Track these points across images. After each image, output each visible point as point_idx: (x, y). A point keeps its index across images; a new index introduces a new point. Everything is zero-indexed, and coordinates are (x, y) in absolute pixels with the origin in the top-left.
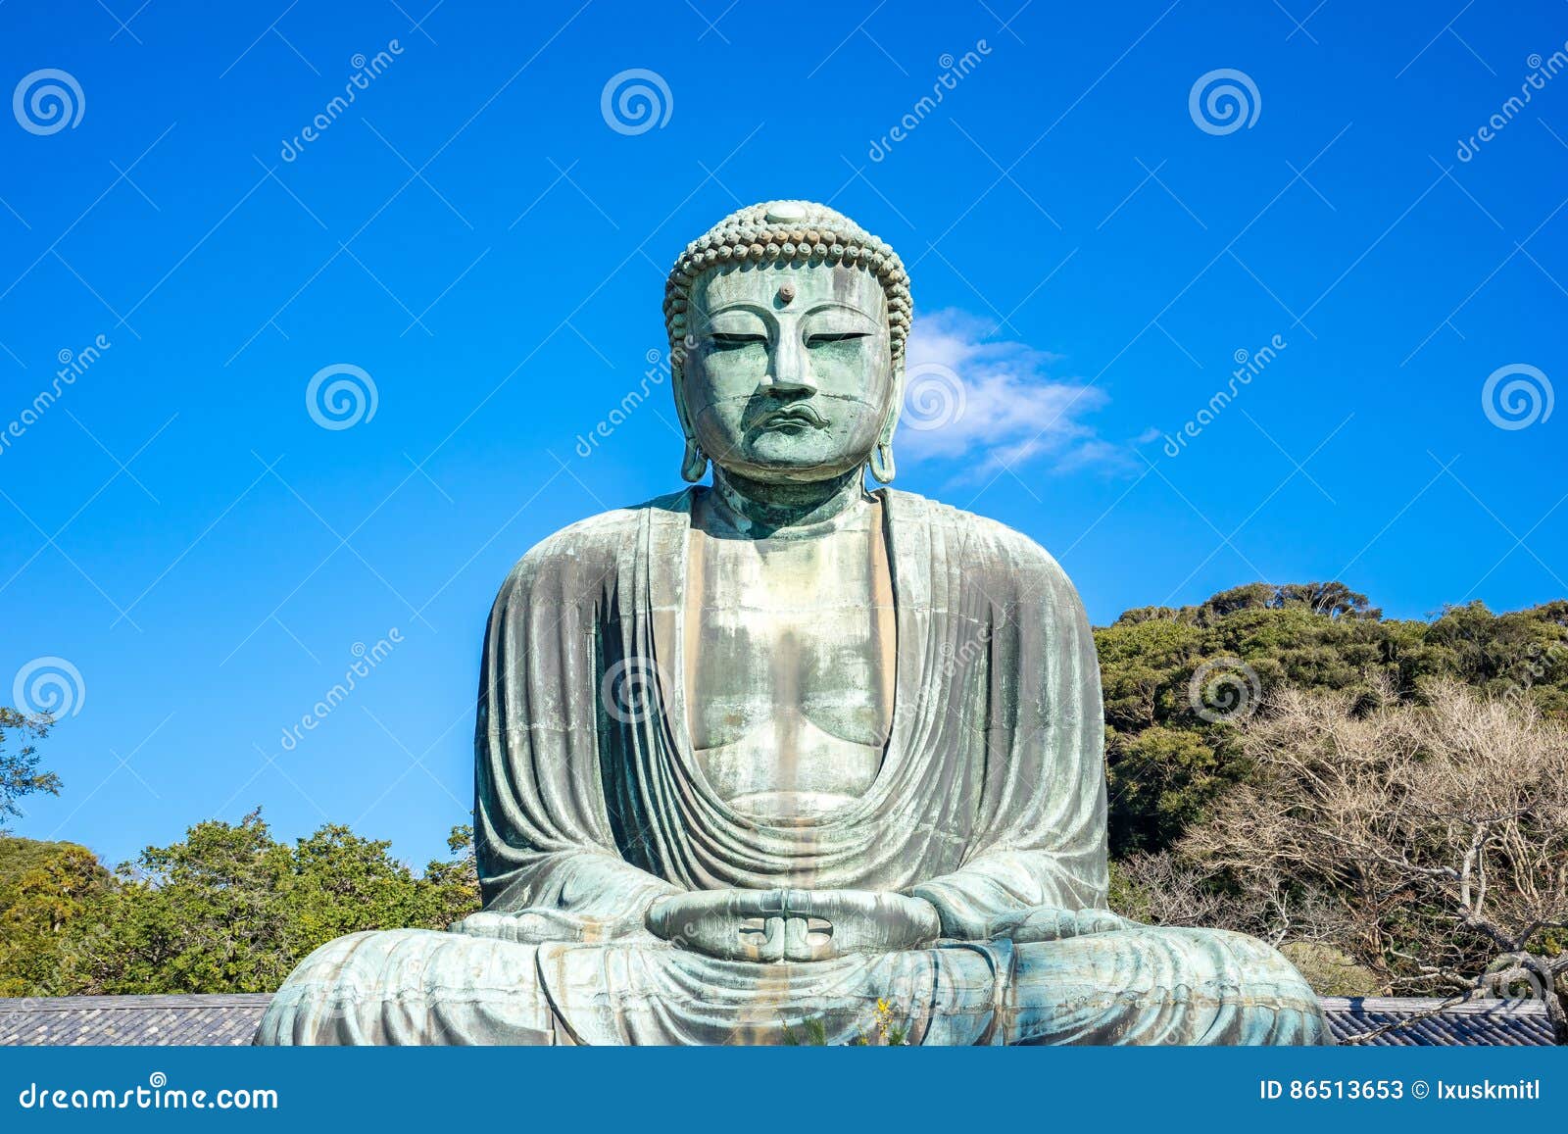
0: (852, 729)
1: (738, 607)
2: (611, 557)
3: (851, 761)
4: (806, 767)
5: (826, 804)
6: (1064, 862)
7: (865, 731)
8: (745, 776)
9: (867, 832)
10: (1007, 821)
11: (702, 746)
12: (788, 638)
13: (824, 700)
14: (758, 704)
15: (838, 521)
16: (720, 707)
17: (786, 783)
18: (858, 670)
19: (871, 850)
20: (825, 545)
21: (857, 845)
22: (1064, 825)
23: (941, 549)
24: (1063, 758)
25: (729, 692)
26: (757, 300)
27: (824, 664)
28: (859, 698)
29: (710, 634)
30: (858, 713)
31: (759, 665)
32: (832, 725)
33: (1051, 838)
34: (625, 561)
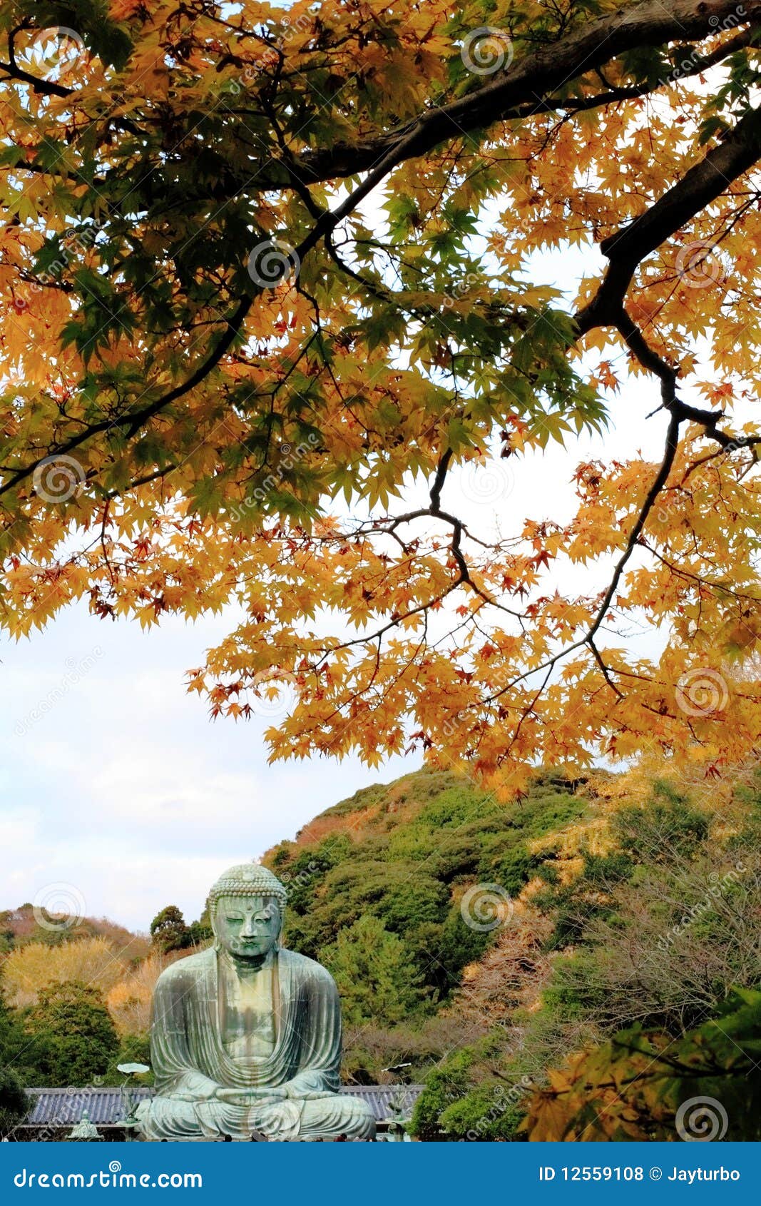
0: (267, 1038)
1: (234, 999)
2: (193, 980)
3: (266, 1047)
4: (254, 1050)
5: (259, 1060)
6: (326, 1072)
7: (270, 1039)
8: (237, 1052)
9: (271, 1068)
10: (311, 1059)
11: (224, 1043)
12: (249, 1010)
13: (258, 1030)
14: (240, 1031)
15: (263, 966)
16: (230, 1032)
17: (248, 1054)
18: (268, 1020)
19: (272, 1072)
20: (260, 973)
21: (268, 1071)
22: (327, 1060)
23: (294, 978)
24: (327, 1041)
25: (231, 1028)
26: (240, 909)
27: (259, 1018)
28: (269, 1029)
29: (226, 1009)
30: (269, 1033)
31: (240, 1019)
32: (260, 1035)
33: (322, 1065)
34: (198, 981)
